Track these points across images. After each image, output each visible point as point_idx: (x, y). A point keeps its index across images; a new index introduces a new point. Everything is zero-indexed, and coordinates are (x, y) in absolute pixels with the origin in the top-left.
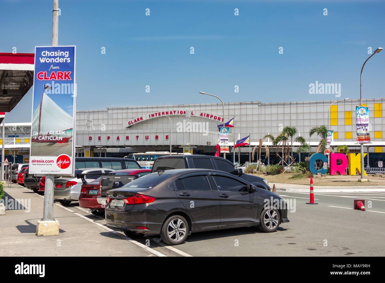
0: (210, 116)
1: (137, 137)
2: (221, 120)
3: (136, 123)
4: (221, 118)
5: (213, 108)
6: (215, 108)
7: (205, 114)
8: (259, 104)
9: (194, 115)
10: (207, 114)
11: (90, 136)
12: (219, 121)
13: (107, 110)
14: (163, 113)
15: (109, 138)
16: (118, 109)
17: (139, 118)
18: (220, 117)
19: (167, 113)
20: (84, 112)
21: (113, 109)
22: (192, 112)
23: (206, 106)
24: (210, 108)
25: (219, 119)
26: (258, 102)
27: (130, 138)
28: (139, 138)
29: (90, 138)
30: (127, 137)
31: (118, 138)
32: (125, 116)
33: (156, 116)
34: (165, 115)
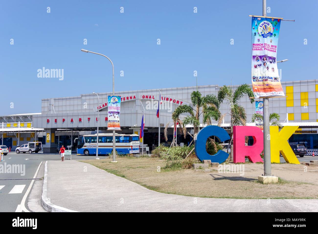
0: (169, 100)
1: (89, 119)
2: (180, 103)
3: (104, 107)
4: (180, 101)
5: (174, 92)
6: (175, 92)
7: (165, 98)
8: (216, 87)
9: (155, 99)
10: (167, 98)
11: (48, 118)
12: (177, 104)
13: (81, 97)
14: (128, 98)
15: (64, 120)
16: (90, 95)
17: (106, 103)
18: (178, 100)
19: (131, 98)
20: (62, 99)
21: (86, 96)
22: (153, 96)
23: (167, 90)
24: (170, 92)
25: (178, 102)
26: (215, 86)
27: (82, 120)
28: (90, 120)
29: (48, 121)
30: (80, 119)
31: (72, 121)
32: (96, 101)
33: (122, 100)
34: (129, 99)
